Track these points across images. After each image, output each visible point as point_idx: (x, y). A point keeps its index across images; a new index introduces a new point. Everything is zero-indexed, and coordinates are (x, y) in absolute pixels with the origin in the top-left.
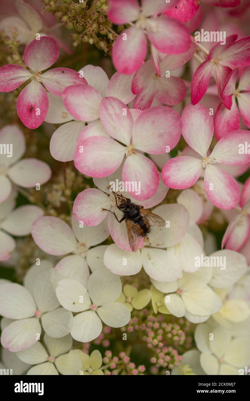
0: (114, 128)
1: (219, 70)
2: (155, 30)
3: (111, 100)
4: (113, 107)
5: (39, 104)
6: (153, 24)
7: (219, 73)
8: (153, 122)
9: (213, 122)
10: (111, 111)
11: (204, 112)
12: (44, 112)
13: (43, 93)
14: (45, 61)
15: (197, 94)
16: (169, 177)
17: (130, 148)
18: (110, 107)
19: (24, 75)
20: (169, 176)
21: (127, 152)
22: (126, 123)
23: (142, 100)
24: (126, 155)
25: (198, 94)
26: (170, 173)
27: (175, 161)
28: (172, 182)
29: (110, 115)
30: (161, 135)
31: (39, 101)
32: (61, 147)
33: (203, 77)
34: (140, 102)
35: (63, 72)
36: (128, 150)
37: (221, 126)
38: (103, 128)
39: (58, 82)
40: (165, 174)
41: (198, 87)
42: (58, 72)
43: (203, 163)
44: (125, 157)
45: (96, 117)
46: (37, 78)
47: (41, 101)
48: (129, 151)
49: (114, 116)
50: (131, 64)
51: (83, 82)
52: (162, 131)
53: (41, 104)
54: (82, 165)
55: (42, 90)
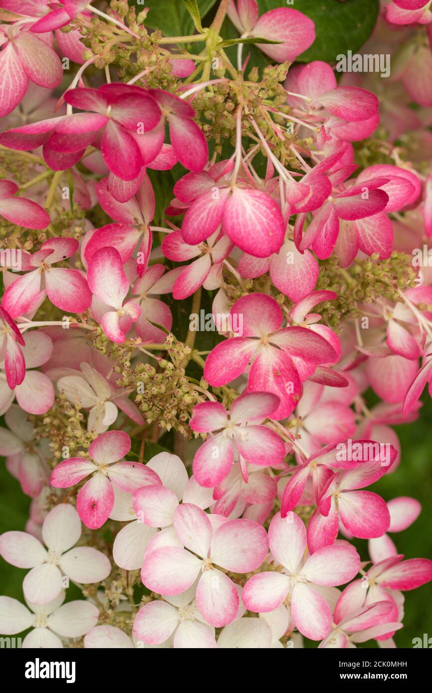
0: (190, 538)
1: (317, 473)
2: (243, 439)
3: (189, 506)
4: (190, 514)
5: (103, 500)
6: (242, 432)
7: (317, 476)
8: (236, 535)
9: (306, 533)
10: (187, 518)
11: (297, 521)
12: (109, 509)
13: (109, 487)
14: (113, 454)
15: (289, 504)
16: (250, 598)
17: (207, 562)
18: (186, 514)
19: (88, 468)
20: (251, 596)
21: (203, 567)
22: (204, 532)
23: (225, 502)
24: (203, 571)
25: (291, 503)
26: (253, 592)
27: (259, 578)
28: (253, 604)
29: (186, 524)
30: (244, 551)
31: (103, 497)
32: (125, 551)
33: (297, 483)
34: (222, 504)
35: (134, 466)
36: (205, 564)
37: (316, 533)
38: (177, 536)
39: (127, 477)
40: (246, 594)
41: (291, 495)
42: (127, 466)
43: (292, 581)
44: (201, 573)
45: (169, 523)
46: (103, 470)
47: (105, 496)
48: (206, 566)
49: (190, 525)
50: (214, 475)
51: (156, 479)
52: (246, 547)
53: (105, 500)
54: (150, 580)
55: (108, 485)
